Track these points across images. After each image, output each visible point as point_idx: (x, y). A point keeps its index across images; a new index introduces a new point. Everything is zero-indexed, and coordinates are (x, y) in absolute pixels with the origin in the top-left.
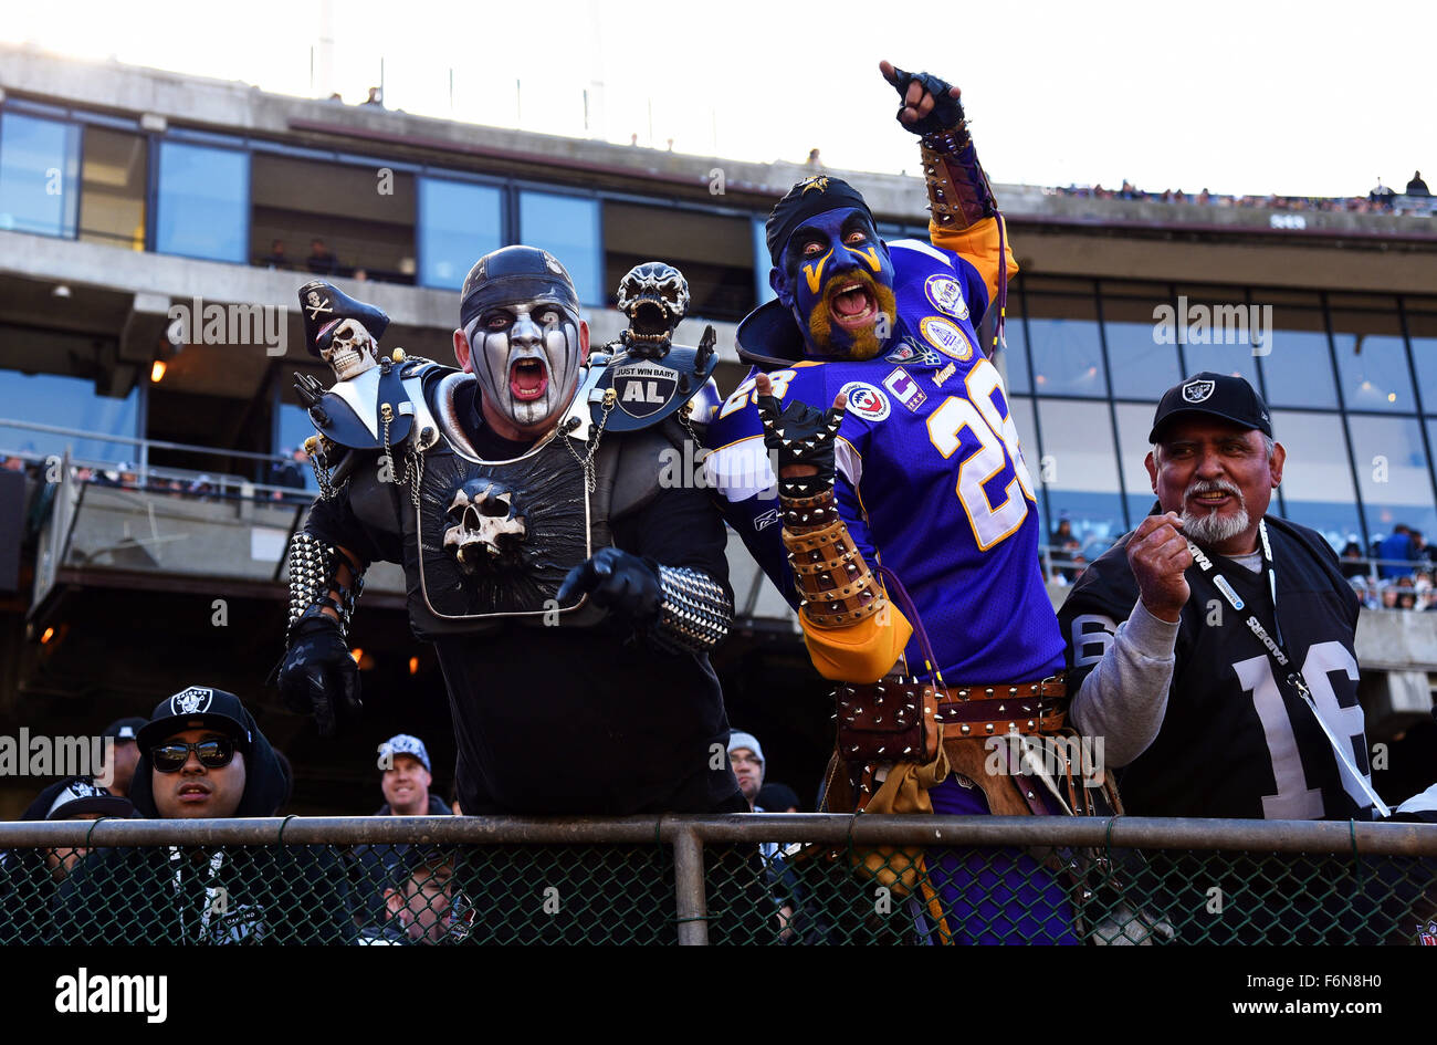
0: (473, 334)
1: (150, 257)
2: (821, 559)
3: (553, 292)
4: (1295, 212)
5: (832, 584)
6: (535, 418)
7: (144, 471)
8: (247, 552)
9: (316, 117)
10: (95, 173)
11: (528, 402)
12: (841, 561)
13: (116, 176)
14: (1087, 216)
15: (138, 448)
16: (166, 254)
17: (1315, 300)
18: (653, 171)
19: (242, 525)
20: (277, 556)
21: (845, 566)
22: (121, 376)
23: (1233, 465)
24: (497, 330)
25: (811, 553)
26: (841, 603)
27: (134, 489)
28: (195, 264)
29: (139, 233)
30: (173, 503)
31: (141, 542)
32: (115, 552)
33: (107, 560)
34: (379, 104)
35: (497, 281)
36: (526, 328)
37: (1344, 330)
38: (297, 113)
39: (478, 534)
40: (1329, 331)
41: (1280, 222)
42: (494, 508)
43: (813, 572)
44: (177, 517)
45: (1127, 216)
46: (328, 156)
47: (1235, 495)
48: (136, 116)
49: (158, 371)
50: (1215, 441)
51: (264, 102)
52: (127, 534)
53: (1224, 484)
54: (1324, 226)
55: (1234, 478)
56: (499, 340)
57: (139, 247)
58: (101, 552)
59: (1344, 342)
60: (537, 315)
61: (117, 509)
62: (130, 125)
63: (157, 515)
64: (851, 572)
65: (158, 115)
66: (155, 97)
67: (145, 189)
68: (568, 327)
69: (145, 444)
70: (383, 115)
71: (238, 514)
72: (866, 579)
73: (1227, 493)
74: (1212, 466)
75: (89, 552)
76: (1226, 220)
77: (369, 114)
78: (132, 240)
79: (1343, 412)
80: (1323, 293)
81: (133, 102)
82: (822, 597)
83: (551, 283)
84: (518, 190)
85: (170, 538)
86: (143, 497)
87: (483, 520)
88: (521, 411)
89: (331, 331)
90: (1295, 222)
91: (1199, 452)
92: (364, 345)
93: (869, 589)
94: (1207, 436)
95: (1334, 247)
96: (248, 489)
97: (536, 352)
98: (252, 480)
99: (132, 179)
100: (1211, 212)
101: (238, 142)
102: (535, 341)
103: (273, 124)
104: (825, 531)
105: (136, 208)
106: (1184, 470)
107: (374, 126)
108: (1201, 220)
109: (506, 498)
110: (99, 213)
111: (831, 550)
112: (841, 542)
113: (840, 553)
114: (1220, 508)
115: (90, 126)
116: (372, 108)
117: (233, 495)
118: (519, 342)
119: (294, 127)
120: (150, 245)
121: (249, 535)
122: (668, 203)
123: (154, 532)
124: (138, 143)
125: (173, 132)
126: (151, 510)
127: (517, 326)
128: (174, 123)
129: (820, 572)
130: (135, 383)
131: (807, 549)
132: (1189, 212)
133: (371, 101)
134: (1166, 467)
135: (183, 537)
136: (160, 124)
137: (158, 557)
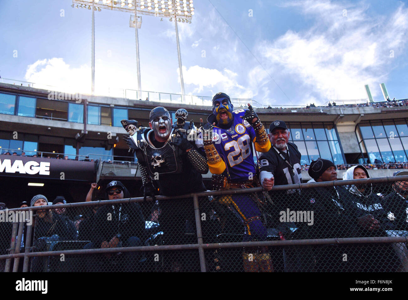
0: (152, 122)
1: (113, 127)
2: (209, 151)
3: (165, 114)
4: (295, 110)
5: (212, 156)
6: (165, 136)
7: (113, 161)
8: (130, 172)
9: (138, 103)
10: (103, 114)
11: (163, 133)
12: (213, 151)
13: (107, 115)
14: (263, 112)
15: (112, 157)
16: (115, 126)
17: (299, 123)
18: (193, 108)
19: (129, 168)
20: (135, 173)
21: (214, 152)
22: (109, 147)
23: (284, 136)
24: (157, 121)
25: (208, 150)
26: (213, 159)
27: (111, 163)
28: (120, 128)
29: (111, 124)
30: (118, 165)
31: (113, 172)
32: (109, 174)
33: (108, 175)
34: (148, 100)
35: (155, 113)
36: (162, 121)
37: (304, 128)
38: (135, 103)
39: (157, 164)
40: (302, 128)
41: (293, 111)
42: (159, 158)
43: (208, 153)
44: (119, 168)
45: (269, 112)
46: (140, 109)
47: (284, 140)
48: (109, 105)
49: (115, 146)
50: (281, 132)
51: (130, 101)
52: (110, 171)
53: (283, 139)
54: (300, 112)
55: (284, 137)
56: (157, 123)
57: (111, 125)
58: (106, 174)
59: (304, 130)
60: (163, 118)
61: (108, 167)
62: (109, 106)
63: (115, 168)
64: (215, 154)
65: (113, 104)
66: (112, 101)
67: (111, 117)
68: (168, 120)
69: (113, 156)
70: (149, 102)
71: (128, 167)
72: (218, 155)
73: (283, 140)
74: (281, 136)
75: (105, 174)
76: (285, 111)
77: (146, 102)
78: (110, 125)
79: (305, 141)
80: (300, 122)
81: (109, 103)
82: (210, 158)
83: (166, 113)
84: (172, 113)
85: (117, 171)
86: (113, 165)
87: (157, 161)
88: (162, 135)
89: (127, 127)
90: (295, 111)
91: (278, 134)
92: (134, 129)
93: (218, 157)
94: (279, 131)
95: (301, 115)
96: (130, 162)
97: (163, 125)
98: (130, 161)
99: (109, 115)
100: (282, 110)
101: (126, 108)
102: (163, 123)
103: (131, 104)
104: (210, 146)
105: (110, 120)
106: (276, 137)
107: (147, 104)
108: (281, 112)
109: (160, 156)
110: (104, 121)
111: (211, 149)
112: (213, 148)
113: (213, 150)
114: (282, 143)
115: (102, 107)
116: (147, 101)
117: (128, 164)
118: (161, 123)
119: (134, 105)
120: (113, 125)
121: (130, 170)
122: (196, 113)
123: (115, 170)
124: (110, 109)
125: (115, 107)
126: (114, 167)
127: (160, 120)
128: (115, 105)
129: (210, 153)
130: (111, 148)
131: (207, 149)
132: (279, 110)
133: (147, 100)
134: (273, 136)
135: (119, 171)
136: (113, 106)
137: (116, 174)
